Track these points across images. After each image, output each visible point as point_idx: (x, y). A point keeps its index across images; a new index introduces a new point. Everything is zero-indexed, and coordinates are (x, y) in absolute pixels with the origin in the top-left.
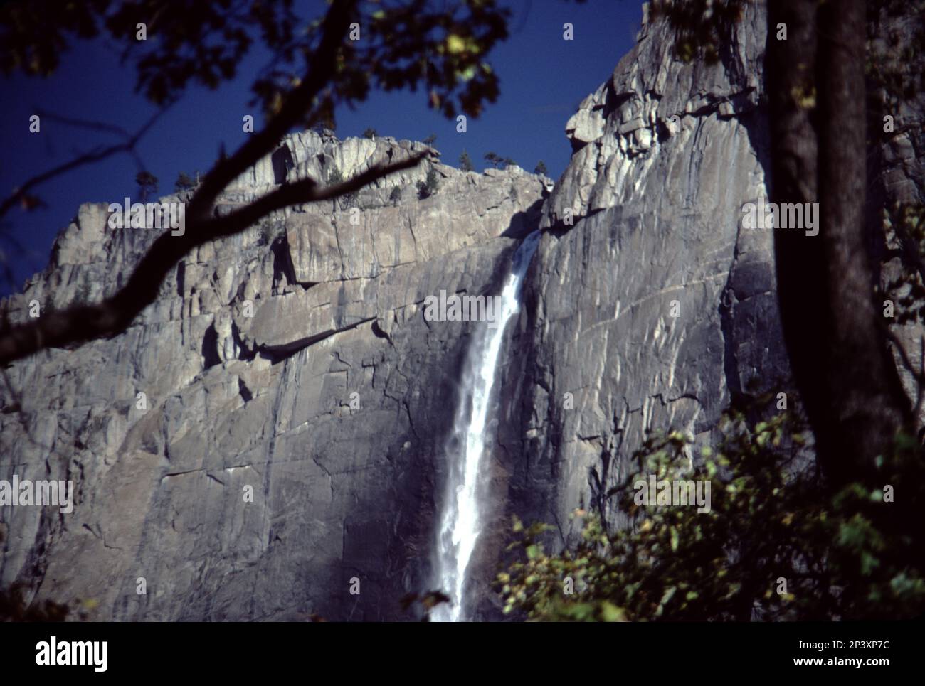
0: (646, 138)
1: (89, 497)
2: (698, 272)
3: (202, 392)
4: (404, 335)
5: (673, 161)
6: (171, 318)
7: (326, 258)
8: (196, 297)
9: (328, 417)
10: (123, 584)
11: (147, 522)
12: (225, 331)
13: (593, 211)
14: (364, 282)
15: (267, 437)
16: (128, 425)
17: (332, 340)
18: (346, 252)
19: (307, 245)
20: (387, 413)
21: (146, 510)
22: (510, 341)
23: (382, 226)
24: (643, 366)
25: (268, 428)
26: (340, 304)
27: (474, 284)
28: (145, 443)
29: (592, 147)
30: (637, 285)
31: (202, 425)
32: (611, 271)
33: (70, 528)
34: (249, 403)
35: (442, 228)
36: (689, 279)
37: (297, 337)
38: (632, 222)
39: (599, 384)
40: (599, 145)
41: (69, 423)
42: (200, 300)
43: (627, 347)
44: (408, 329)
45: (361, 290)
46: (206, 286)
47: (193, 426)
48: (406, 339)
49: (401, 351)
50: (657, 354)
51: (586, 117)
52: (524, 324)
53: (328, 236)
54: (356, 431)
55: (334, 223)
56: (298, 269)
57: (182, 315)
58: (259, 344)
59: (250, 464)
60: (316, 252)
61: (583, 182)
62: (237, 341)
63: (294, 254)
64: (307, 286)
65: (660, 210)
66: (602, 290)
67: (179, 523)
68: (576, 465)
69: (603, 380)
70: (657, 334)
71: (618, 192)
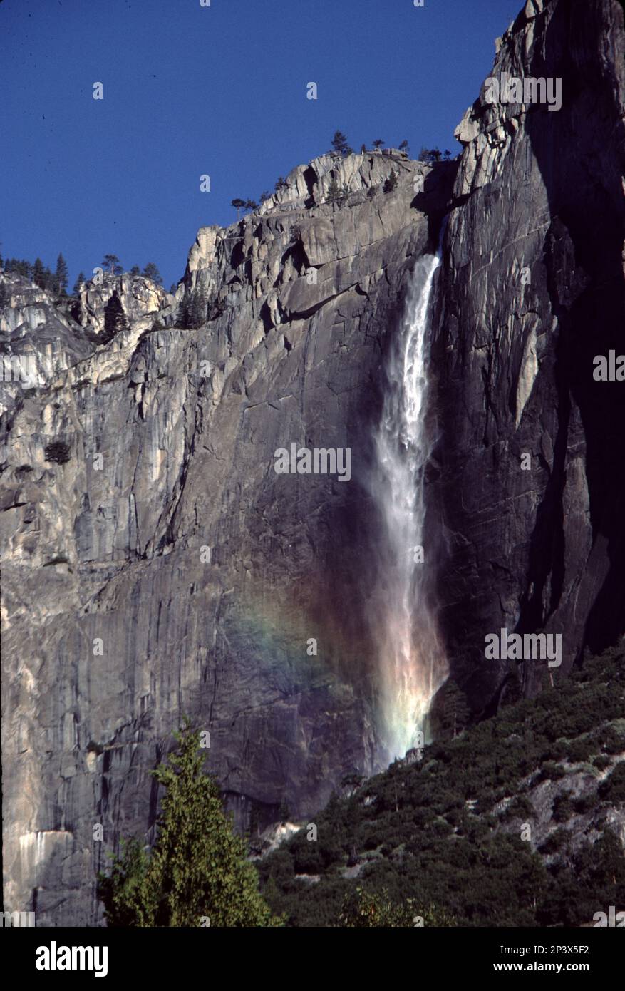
0: (502, 134)
1: (206, 427)
2: (534, 224)
3: (264, 349)
4: (375, 292)
5: (517, 148)
6: (247, 300)
7: (327, 246)
8: (259, 284)
9: (335, 355)
10: (226, 482)
11: (237, 439)
12: (274, 306)
13: (474, 189)
14: (352, 258)
15: (300, 375)
16: (225, 377)
17: (334, 302)
18: (339, 240)
19: (314, 240)
20: (368, 347)
21: (237, 433)
22: (436, 286)
23: (361, 217)
24: (507, 293)
25: (301, 369)
26: (337, 277)
27: (417, 249)
28: (234, 388)
29: (472, 145)
30: (502, 238)
31: (265, 371)
32: (487, 230)
33: (197, 449)
34: (290, 352)
35: (399, 211)
36: (530, 229)
37: (313, 304)
38: (496, 194)
39: (485, 310)
40: (475, 142)
41: (194, 380)
42: (261, 285)
43: (498, 282)
44: (379, 287)
45: (350, 264)
46: (264, 275)
47: (260, 373)
48: (377, 295)
49: (374, 303)
50: (514, 285)
51: (467, 124)
52: (443, 272)
53: (327, 231)
54: (350, 362)
55: (332, 221)
56: (310, 258)
57: (252, 298)
58: (292, 312)
59: (292, 393)
60: (320, 244)
61: (467, 171)
62: (281, 311)
63: (306, 248)
64: (318, 267)
65: (511, 183)
66: (483, 244)
67: (255, 440)
68: (474, 367)
69: (487, 306)
70: (513, 271)
71: (489, 173)
